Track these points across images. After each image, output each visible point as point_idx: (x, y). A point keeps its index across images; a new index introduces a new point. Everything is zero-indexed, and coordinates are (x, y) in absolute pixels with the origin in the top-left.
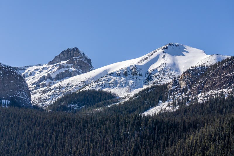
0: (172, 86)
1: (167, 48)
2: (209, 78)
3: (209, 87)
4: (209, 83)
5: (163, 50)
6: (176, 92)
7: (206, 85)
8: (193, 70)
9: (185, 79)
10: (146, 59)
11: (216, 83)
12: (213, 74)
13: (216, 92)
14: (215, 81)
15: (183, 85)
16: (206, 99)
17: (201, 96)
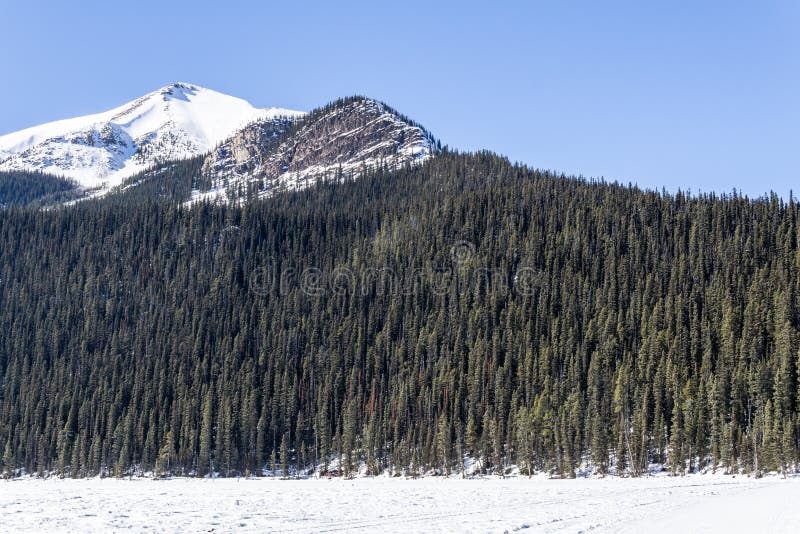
0: (218, 160)
1: (170, 93)
2: (303, 141)
3: (306, 159)
4: (304, 150)
5: (163, 96)
6: (229, 172)
7: (298, 154)
8: (263, 126)
9: (247, 143)
10: (128, 111)
11: (320, 151)
12: (312, 134)
13: (322, 169)
14: (318, 146)
15: (241, 156)
16: (304, 183)
17: (291, 179)
